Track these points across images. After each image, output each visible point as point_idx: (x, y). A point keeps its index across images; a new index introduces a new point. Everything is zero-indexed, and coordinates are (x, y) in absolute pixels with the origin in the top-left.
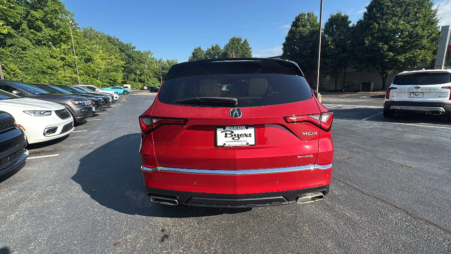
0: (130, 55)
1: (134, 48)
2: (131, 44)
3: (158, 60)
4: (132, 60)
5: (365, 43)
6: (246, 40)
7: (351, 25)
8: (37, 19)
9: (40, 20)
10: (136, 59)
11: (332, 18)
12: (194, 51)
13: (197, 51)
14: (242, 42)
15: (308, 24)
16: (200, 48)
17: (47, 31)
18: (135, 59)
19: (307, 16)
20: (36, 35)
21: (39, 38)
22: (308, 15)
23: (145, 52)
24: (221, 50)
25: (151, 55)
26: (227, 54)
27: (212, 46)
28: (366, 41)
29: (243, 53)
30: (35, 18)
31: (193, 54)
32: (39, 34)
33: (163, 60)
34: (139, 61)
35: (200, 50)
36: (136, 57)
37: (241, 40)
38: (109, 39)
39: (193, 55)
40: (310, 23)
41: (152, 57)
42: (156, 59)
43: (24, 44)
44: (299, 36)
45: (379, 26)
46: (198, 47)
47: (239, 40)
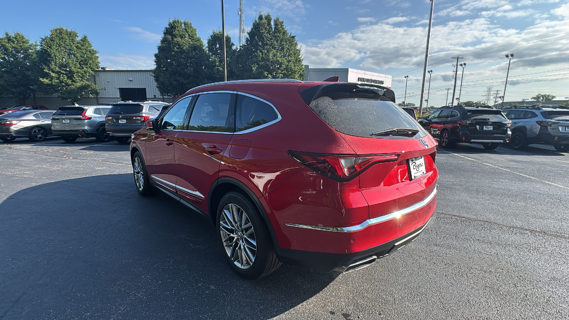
5: (252, 70)
6: (85, 37)
7: (234, 48)
11: (215, 35)
14: (78, 39)
15: (187, 36)
19: (183, 25)
22: (185, 24)
24: (31, 45)
27: (7, 35)
28: (253, 68)
29: (83, 57)
37: (77, 36)
40: (189, 35)
44: (177, 48)
45: (262, 55)
47: (72, 35)
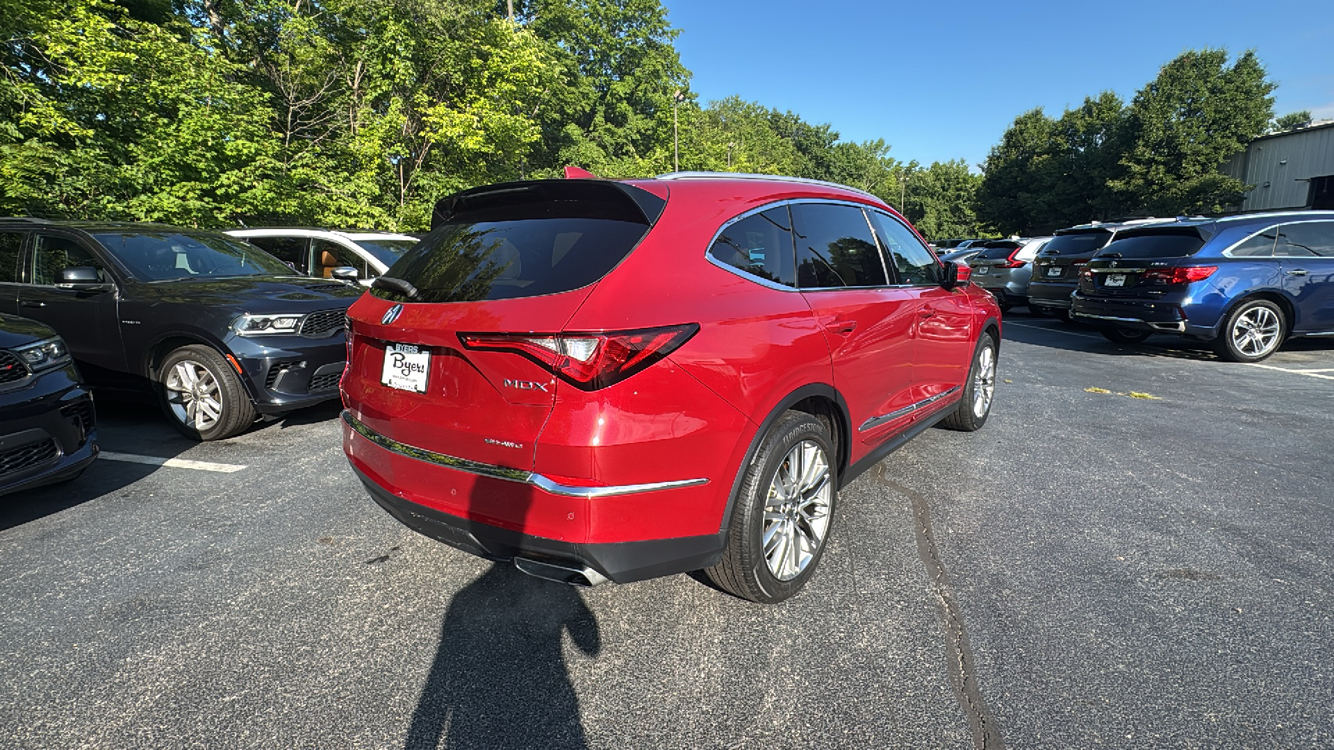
0: (822, 158)
1: (836, 136)
2: (828, 128)
3: (906, 165)
4: (825, 173)
6: (1248, 55)
8: (620, 100)
9: (625, 99)
10: (835, 167)
12: (1013, 126)
13: (1026, 124)
14: (1227, 66)
16: (1038, 113)
17: (637, 122)
18: (832, 169)
20: (613, 134)
21: (619, 140)
23: (868, 144)
24: (1121, 112)
25: (885, 152)
26: (1142, 125)
29: (1220, 112)
30: (617, 96)
31: (1009, 136)
32: (620, 131)
33: (920, 166)
34: (843, 174)
35: (1038, 120)
36: (838, 164)
37: (1223, 60)
38: (775, 119)
39: (1008, 142)
41: (887, 157)
42: (900, 163)
43: (586, 157)
46: (1030, 110)
47: (1210, 62)
